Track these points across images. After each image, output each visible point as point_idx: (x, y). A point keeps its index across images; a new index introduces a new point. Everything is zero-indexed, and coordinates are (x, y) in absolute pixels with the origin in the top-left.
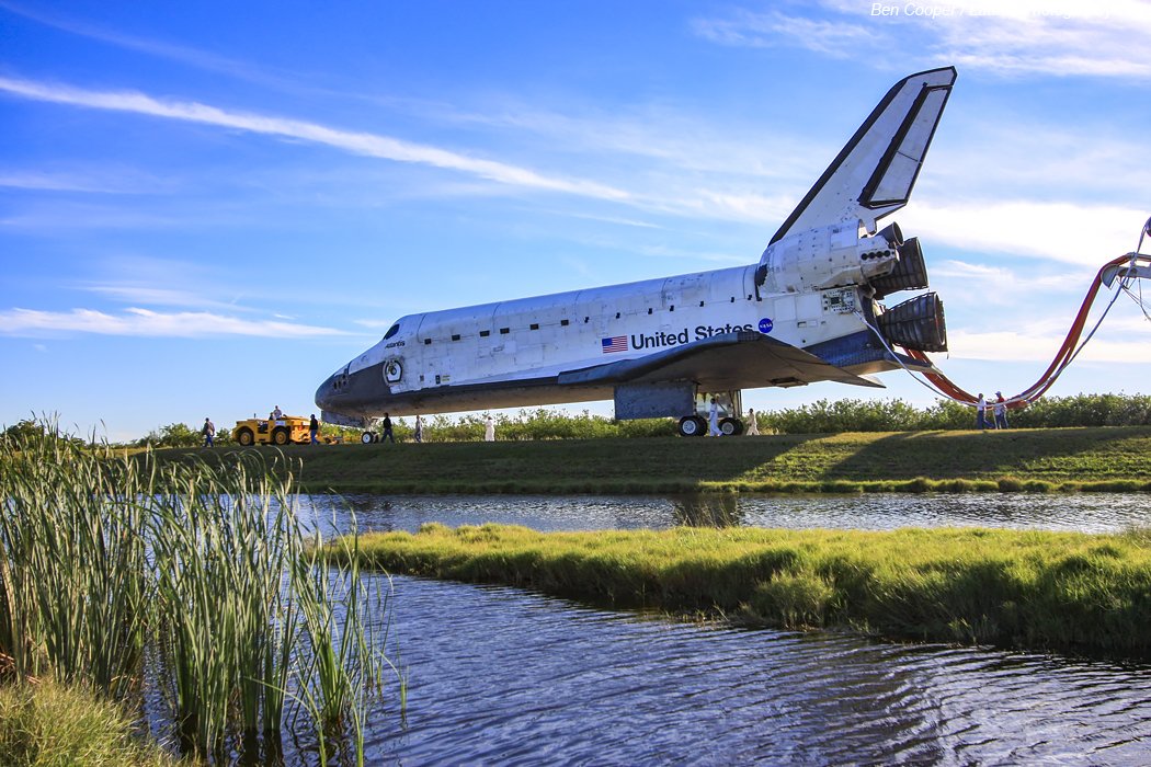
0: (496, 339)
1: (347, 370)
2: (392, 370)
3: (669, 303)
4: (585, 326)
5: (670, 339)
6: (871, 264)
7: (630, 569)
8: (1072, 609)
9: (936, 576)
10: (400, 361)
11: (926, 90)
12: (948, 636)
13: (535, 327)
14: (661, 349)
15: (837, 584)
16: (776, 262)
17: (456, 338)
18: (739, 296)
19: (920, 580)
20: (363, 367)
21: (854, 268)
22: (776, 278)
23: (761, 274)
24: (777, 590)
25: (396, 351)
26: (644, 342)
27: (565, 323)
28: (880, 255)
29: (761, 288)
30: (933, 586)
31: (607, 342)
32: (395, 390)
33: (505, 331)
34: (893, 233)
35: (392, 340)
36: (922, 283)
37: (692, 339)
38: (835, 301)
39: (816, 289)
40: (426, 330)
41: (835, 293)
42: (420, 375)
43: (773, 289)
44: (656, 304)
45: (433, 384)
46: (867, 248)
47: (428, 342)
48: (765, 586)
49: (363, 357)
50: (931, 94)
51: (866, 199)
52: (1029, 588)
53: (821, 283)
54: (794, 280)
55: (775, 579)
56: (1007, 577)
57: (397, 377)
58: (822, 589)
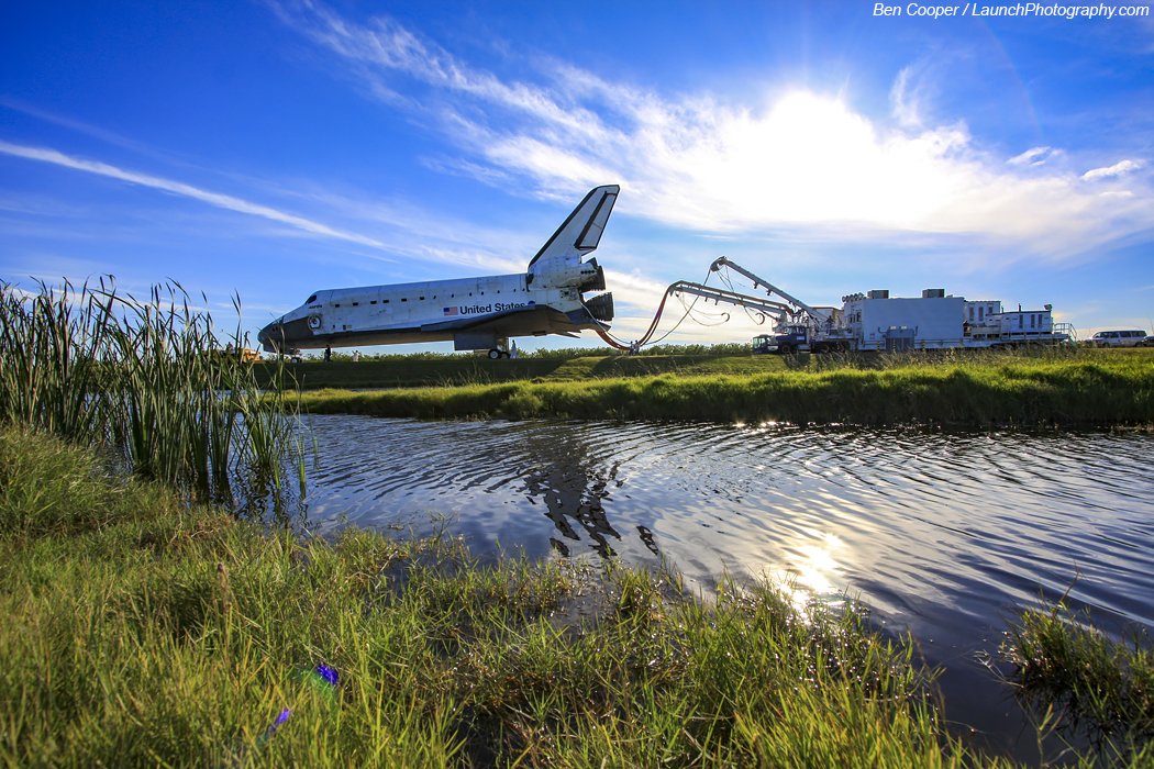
0: (380, 306)
1: (281, 321)
2: (314, 322)
3: (481, 291)
4: (434, 301)
5: (482, 309)
6: (585, 276)
7: (424, 400)
8: (662, 402)
9: (596, 392)
10: (320, 316)
11: (606, 195)
12: (607, 417)
13: (404, 300)
14: (477, 315)
15: (544, 399)
16: (538, 272)
17: (355, 304)
18: (518, 289)
19: (589, 394)
20: (294, 319)
21: (577, 278)
22: (538, 281)
23: (529, 278)
24: (514, 402)
25: (317, 311)
26: (467, 310)
27: (422, 299)
28: (589, 272)
29: (530, 286)
30: (594, 396)
31: (446, 310)
32: (316, 333)
33: (386, 302)
34: (593, 261)
35: (311, 304)
36: (603, 288)
37: (493, 311)
38: (566, 293)
39: (557, 287)
40: (335, 299)
41: (567, 290)
42: (332, 325)
43: (536, 286)
44: (473, 291)
45: (342, 330)
46: (584, 269)
47: (337, 306)
48: (505, 402)
49: (293, 313)
50: (609, 197)
51: (578, 245)
52: (640, 394)
53: (561, 284)
54: (547, 282)
55: (511, 398)
56: (629, 391)
57: (317, 325)
58: (538, 402)
